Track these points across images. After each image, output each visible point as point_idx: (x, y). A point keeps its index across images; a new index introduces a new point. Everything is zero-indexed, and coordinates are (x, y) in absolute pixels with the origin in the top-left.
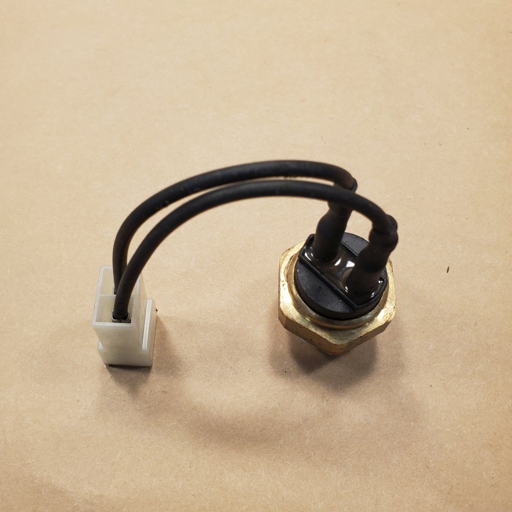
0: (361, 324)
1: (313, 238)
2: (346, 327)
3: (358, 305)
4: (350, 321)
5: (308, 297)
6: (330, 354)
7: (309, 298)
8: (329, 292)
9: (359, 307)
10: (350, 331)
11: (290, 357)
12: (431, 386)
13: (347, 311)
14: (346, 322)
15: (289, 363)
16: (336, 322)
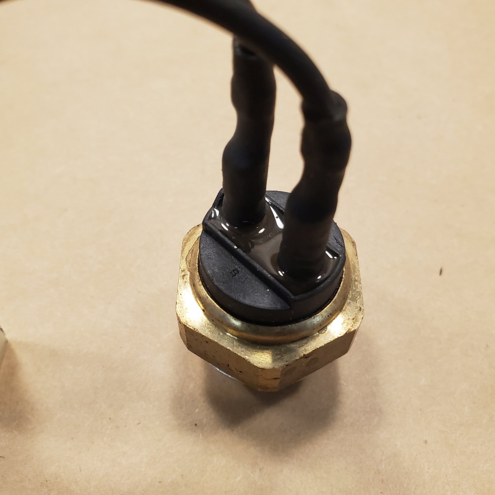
0: (304, 333)
1: (223, 195)
2: (279, 338)
3: (295, 294)
4: (285, 327)
5: (214, 285)
6: (259, 390)
7: (216, 287)
8: (250, 276)
9: (298, 297)
10: (288, 346)
11: (204, 402)
12: (426, 442)
13: (279, 307)
14: (278, 329)
15: (203, 411)
16: (262, 328)
